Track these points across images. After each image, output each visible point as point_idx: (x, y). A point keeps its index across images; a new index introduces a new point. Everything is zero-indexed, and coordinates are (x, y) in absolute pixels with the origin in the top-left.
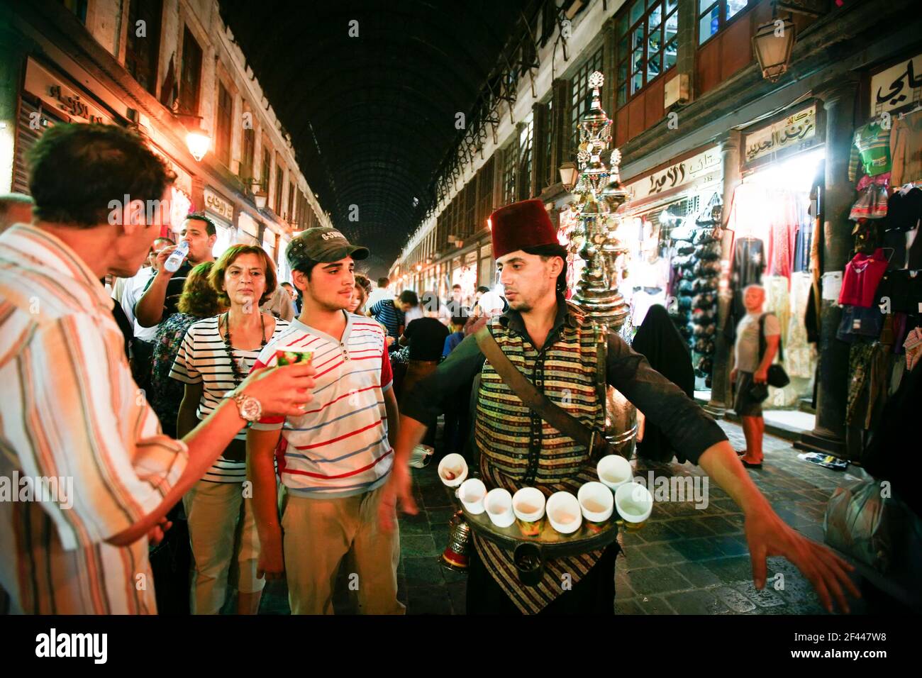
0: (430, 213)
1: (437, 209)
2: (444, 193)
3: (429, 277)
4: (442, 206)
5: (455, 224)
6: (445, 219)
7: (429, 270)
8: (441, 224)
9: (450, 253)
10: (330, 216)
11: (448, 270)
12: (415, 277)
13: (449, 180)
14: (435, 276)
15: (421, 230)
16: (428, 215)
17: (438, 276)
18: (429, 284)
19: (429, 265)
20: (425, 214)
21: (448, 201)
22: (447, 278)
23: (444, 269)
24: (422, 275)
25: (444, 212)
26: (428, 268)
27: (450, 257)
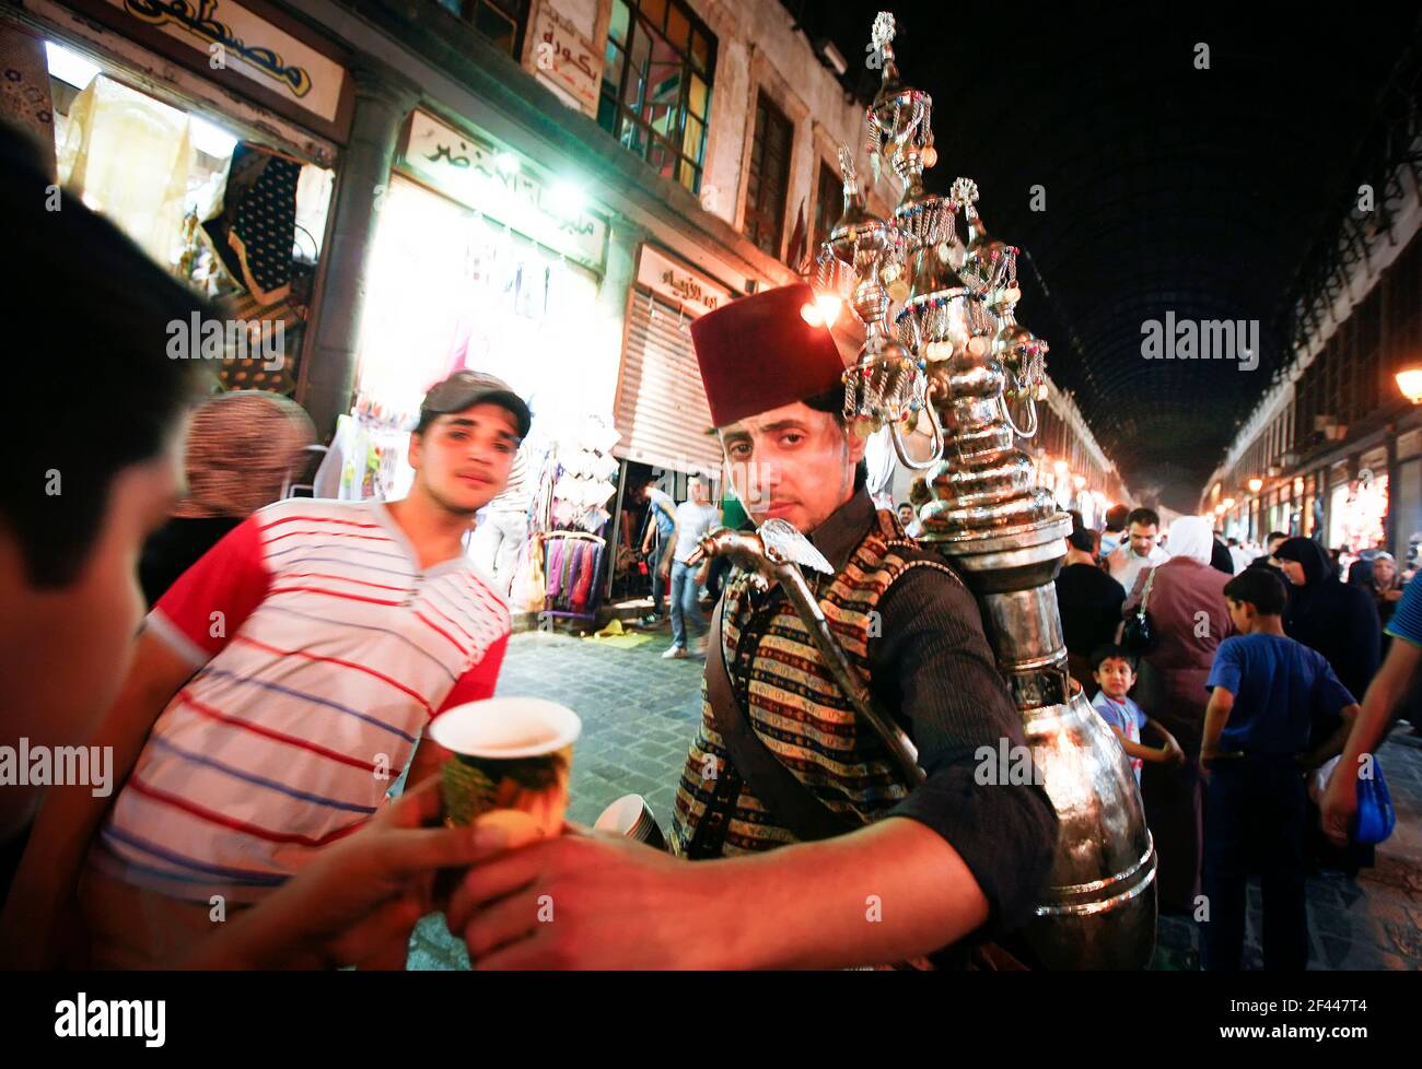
0: (1279, 374)
1: (1294, 366)
2: (1308, 330)
3: (1280, 504)
4: (1304, 359)
5: (1333, 391)
6: (1314, 382)
7: (1279, 490)
8: (1302, 395)
9: (1324, 454)
10: (1073, 397)
11: (1321, 490)
12: (1250, 503)
13: (1318, 303)
14: (1292, 501)
15: (1261, 411)
16: (1276, 379)
17: (1299, 501)
18: (1280, 518)
19: (1276, 478)
20: (1271, 376)
21: (1316, 346)
22: (1318, 505)
23: (1311, 486)
24: (1265, 499)
25: (1309, 371)
26: (1277, 485)
27: (1324, 461)
